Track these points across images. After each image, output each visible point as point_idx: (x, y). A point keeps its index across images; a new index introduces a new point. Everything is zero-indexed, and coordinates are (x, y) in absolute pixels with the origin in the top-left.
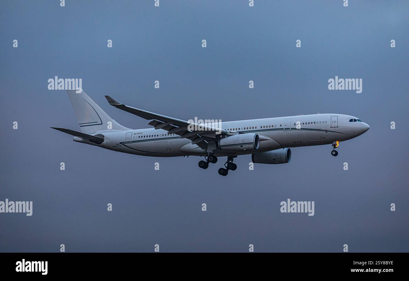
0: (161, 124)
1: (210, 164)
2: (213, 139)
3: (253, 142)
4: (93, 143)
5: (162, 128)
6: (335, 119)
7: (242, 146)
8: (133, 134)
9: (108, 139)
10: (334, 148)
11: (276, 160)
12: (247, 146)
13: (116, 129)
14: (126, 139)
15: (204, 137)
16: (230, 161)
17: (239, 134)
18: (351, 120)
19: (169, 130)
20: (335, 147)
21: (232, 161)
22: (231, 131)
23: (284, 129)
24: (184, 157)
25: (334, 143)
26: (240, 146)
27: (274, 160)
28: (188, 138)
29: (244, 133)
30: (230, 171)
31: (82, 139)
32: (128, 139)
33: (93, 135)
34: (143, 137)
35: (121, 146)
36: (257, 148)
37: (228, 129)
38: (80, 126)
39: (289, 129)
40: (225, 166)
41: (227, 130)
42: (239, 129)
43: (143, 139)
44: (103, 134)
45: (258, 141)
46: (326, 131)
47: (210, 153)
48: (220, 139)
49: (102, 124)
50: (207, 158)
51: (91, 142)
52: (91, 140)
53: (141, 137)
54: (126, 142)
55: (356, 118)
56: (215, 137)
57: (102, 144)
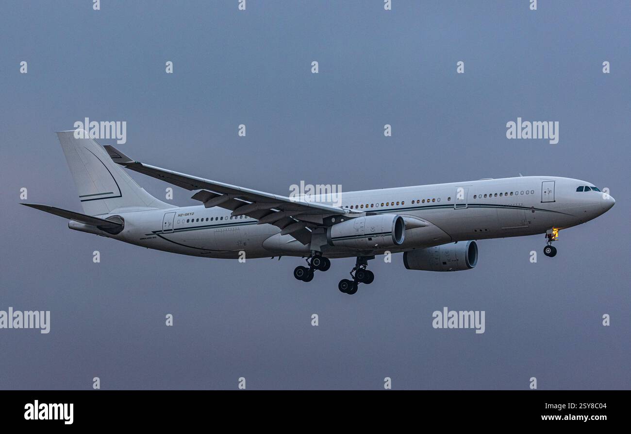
0: (216, 198)
1: (317, 272)
2: (320, 225)
3: (391, 231)
4: (104, 232)
5: (219, 205)
6: (548, 186)
7: (370, 239)
8: (177, 215)
9: (130, 224)
10: (549, 241)
11: (447, 263)
12: (380, 238)
13: (148, 206)
14: (164, 224)
15: (303, 221)
16: (361, 267)
17: (367, 215)
18: (580, 189)
19: (235, 209)
20: (551, 240)
21: (365, 267)
22: (352, 210)
23: (455, 206)
24: (273, 258)
25: (548, 232)
26: (367, 239)
27: (445, 263)
28: (273, 223)
29: (375, 214)
30: (361, 285)
31: (84, 225)
32: (167, 224)
33: (104, 217)
34: (195, 220)
35: (155, 237)
36: (401, 242)
37: (347, 207)
38: (82, 201)
39: (465, 205)
40: (352, 275)
41: (344, 208)
42: (372, 206)
43: (195, 224)
44: (122, 215)
45: (402, 228)
46: (533, 209)
47: (316, 252)
48: (332, 226)
49: (121, 196)
50: (310, 260)
51: (100, 231)
52: (100, 227)
53: (190, 221)
54: (164, 231)
55: (590, 185)
56: (322, 222)
57: (119, 234)
